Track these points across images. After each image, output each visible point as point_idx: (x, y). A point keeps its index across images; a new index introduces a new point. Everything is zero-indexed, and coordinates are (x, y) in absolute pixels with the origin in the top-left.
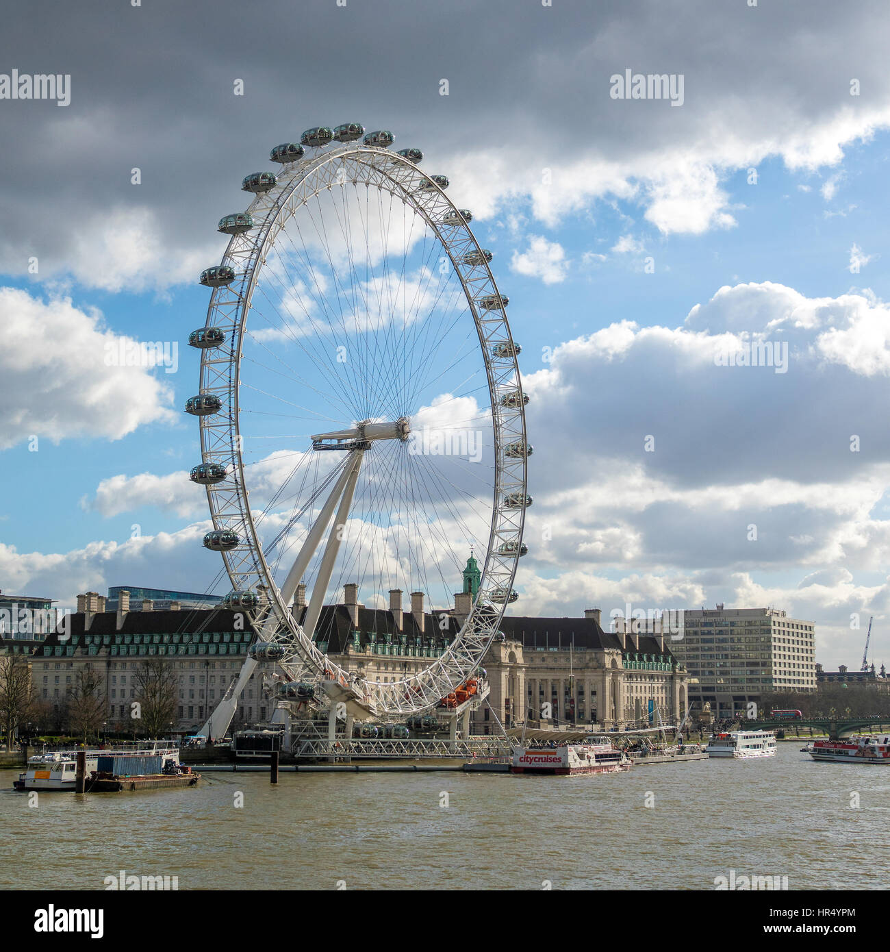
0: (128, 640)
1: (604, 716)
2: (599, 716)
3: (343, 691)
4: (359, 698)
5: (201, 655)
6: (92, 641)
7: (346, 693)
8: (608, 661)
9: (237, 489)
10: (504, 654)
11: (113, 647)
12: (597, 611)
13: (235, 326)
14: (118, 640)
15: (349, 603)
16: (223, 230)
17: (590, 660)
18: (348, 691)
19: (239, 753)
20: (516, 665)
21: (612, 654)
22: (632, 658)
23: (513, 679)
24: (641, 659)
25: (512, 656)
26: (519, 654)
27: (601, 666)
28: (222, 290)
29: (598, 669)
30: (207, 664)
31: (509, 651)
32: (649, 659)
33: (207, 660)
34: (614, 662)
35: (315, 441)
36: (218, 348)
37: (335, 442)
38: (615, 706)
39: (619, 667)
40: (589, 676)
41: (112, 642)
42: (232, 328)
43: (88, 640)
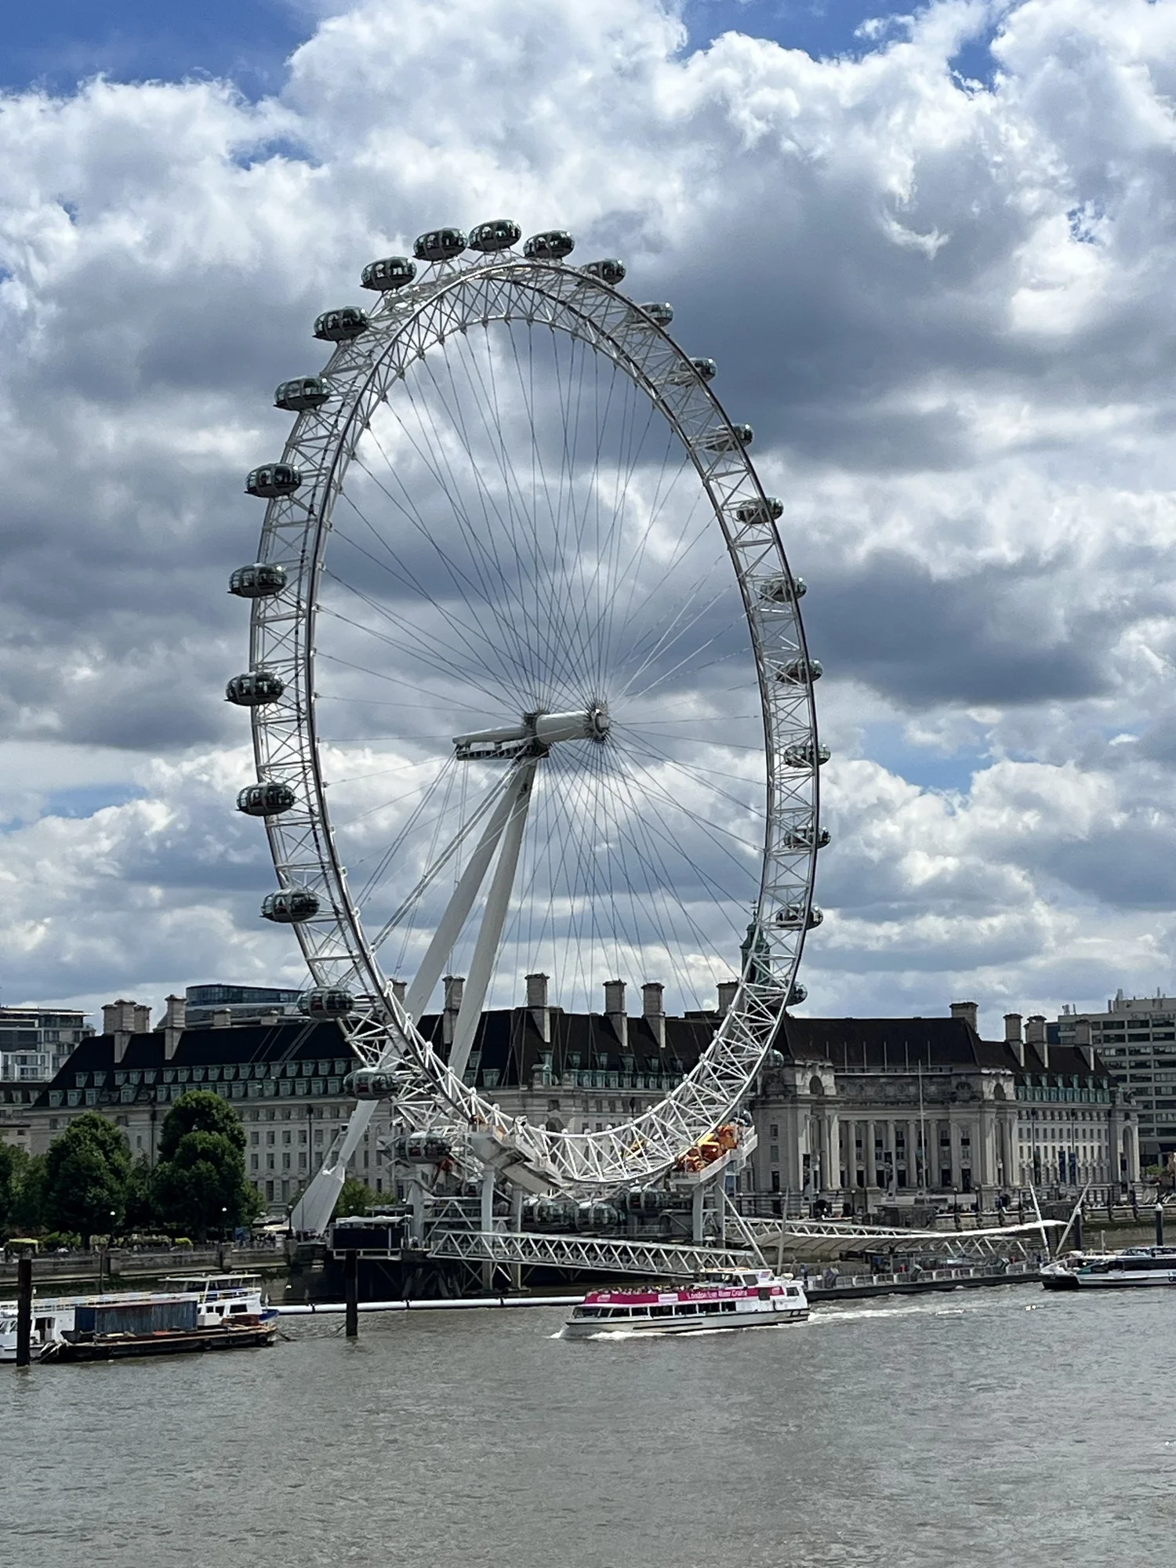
0: (183, 1076)
1: (984, 1180)
2: (976, 1177)
3: (503, 1150)
4: (528, 1160)
5: (300, 1097)
6: (127, 1080)
7: (508, 1153)
8: (988, 1089)
9: (313, 824)
10: (802, 1082)
11: (159, 1087)
12: (971, 1006)
13: (302, 561)
14: (168, 1077)
15: (534, 1004)
16: (281, 404)
17: (957, 1088)
18: (510, 1149)
19: (338, 1254)
20: (822, 1098)
21: (996, 1076)
22: (1037, 1082)
23: (819, 1122)
24: (1052, 1083)
25: (816, 1083)
26: (828, 1080)
27: (976, 1097)
28: (283, 502)
29: (971, 1103)
30: (310, 1110)
31: (809, 1076)
32: (1068, 1084)
33: (309, 1105)
34: (999, 1089)
35: (459, 747)
36: (277, 597)
37: (491, 746)
38: (1003, 1161)
39: (1008, 1098)
40: (957, 1115)
41: (159, 1080)
42: (299, 563)
43: (119, 1079)
